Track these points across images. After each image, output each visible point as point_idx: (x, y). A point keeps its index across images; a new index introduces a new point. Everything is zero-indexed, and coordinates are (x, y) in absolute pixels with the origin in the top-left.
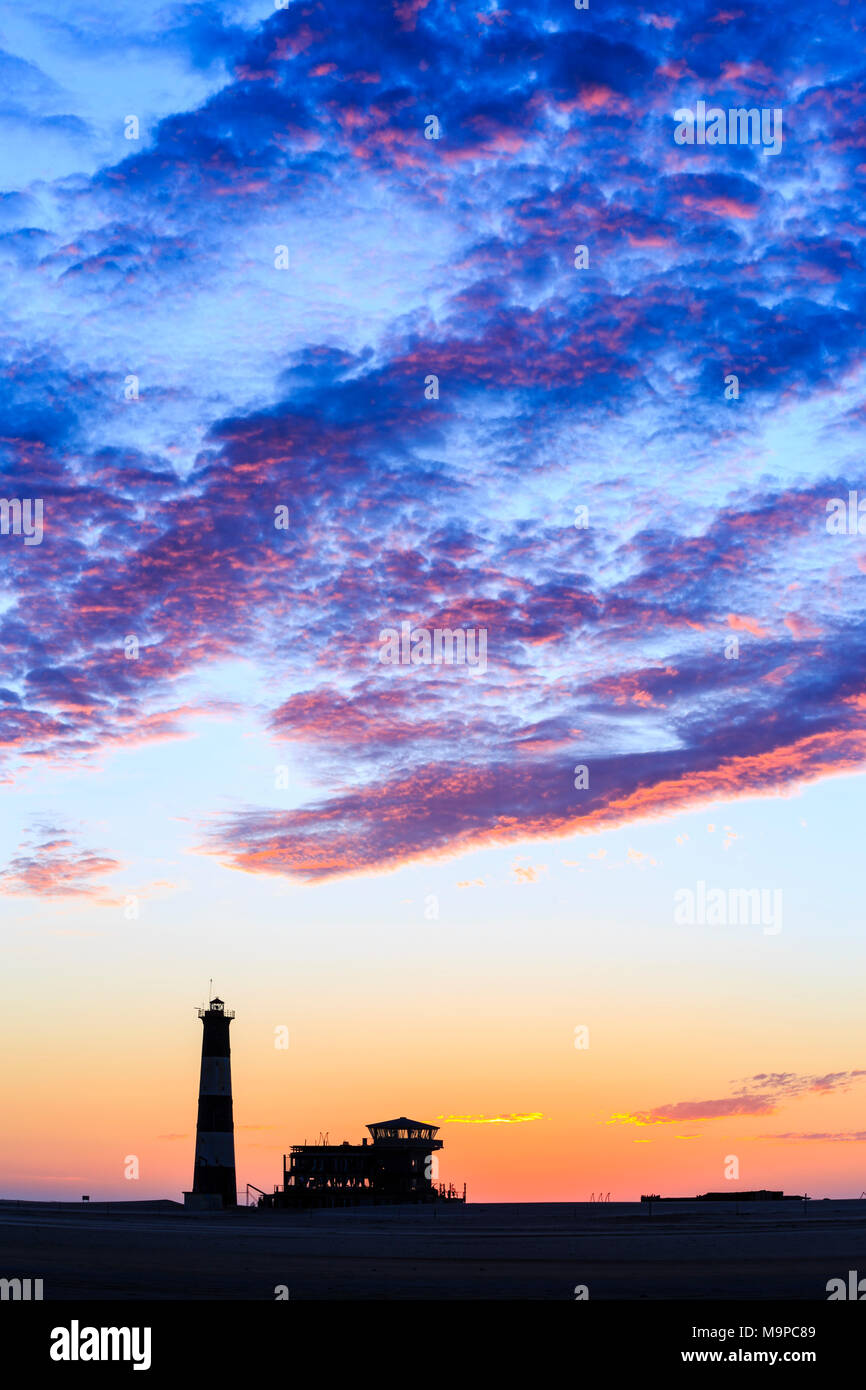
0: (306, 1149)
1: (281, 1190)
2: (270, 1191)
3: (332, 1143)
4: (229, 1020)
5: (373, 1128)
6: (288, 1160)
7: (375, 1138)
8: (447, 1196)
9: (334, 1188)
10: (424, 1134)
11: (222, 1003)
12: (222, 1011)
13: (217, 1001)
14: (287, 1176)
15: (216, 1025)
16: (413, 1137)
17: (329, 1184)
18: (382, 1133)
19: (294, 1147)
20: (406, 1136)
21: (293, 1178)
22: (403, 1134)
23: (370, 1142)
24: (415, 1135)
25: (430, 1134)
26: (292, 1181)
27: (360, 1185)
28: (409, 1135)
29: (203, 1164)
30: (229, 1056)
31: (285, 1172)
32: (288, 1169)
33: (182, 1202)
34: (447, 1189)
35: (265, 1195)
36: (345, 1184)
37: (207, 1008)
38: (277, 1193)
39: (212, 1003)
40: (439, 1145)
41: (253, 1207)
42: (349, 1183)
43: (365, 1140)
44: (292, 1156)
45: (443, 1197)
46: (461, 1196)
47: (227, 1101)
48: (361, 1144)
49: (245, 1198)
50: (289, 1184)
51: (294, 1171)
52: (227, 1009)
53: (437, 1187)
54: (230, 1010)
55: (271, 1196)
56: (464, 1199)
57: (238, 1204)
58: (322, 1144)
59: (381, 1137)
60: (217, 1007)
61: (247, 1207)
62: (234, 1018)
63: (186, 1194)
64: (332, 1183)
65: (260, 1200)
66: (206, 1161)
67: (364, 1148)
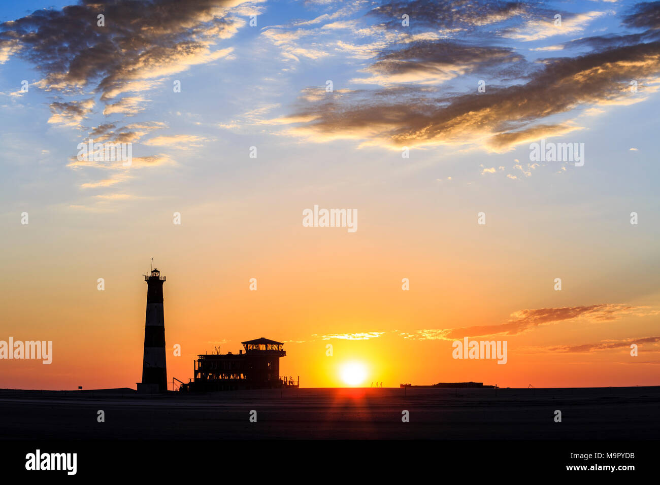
0: (207, 356)
1: (193, 381)
2: (187, 382)
3: (222, 353)
4: (162, 282)
5: (246, 344)
6: (197, 363)
7: (246, 350)
8: (288, 384)
9: (223, 380)
10: (275, 347)
11: (159, 272)
12: (158, 277)
13: (156, 271)
14: (196, 373)
15: (155, 285)
16: (268, 349)
17: (220, 377)
18: (250, 347)
19: (200, 356)
20: (264, 349)
21: (200, 374)
22: (262, 347)
23: (244, 352)
24: (270, 347)
25: (278, 347)
26: (199, 376)
27: (238, 378)
28: (266, 348)
29: (148, 366)
30: (162, 303)
31: (195, 370)
32: (197, 369)
33: (136, 389)
34: (288, 380)
35: (183, 384)
36: (229, 377)
37: (150, 275)
38: (190, 383)
39: (152, 272)
40: (283, 353)
41: (176, 392)
42: (232, 377)
43: (241, 351)
44: (199, 361)
45: (286, 384)
46: (296, 384)
47: (161, 329)
48: (239, 353)
49: (172, 386)
50: (197, 377)
51: (200, 370)
52: (162, 275)
53: (282, 379)
54: (163, 276)
55: (187, 385)
56: (298, 386)
57: (168, 390)
58: (216, 354)
59: (250, 349)
60: (155, 274)
61: (173, 391)
62: (165, 281)
63: (138, 384)
64: (222, 377)
65: (181, 387)
66: (150, 364)
67: (241, 355)
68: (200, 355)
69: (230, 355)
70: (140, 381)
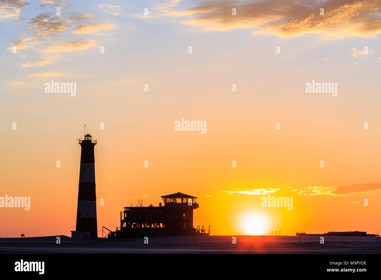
0: (131, 208)
2: (114, 230)
3: (144, 206)
4: (94, 144)
5: (165, 197)
6: (123, 214)
7: (165, 203)
8: (200, 232)
9: (145, 228)
10: (190, 200)
11: (91, 136)
12: (91, 141)
13: (88, 135)
14: (122, 222)
15: (88, 147)
16: (184, 202)
17: (143, 226)
18: (168, 200)
19: (126, 208)
20: (181, 202)
21: (125, 223)
22: (179, 201)
23: (163, 205)
24: (185, 201)
25: (192, 200)
26: (125, 225)
27: (158, 227)
28: (182, 201)
29: (81, 216)
30: (94, 163)
31: (121, 220)
32: (123, 219)
34: (201, 228)
35: (111, 232)
36: (150, 226)
37: (83, 139)
38: (117, 231)
39: (85, 136)
40: (196, 206)
41: (105, 239)
42: (152, 226)
43: (160, 204)
44: (125, 212)
45: (198, 231)
46: (207, 232)
47: (93, 185)
48: (158, 206)
49: (102, 234)
50: (123, 226)
51: (126, 220)
52: (93, 140)
53: (196, 227)
55: (114, 233)
56: (209, 233)
57: (98, 237)
58: (139, 206)
59: (168, 202)
60: (88, 138)
61: (102, 238)
62: (96, 144)
63: (72, 232)
64: (144, 225)
65: (109, 235)
66: (82, 215)
67: (160, 208)
69: (151, 208)
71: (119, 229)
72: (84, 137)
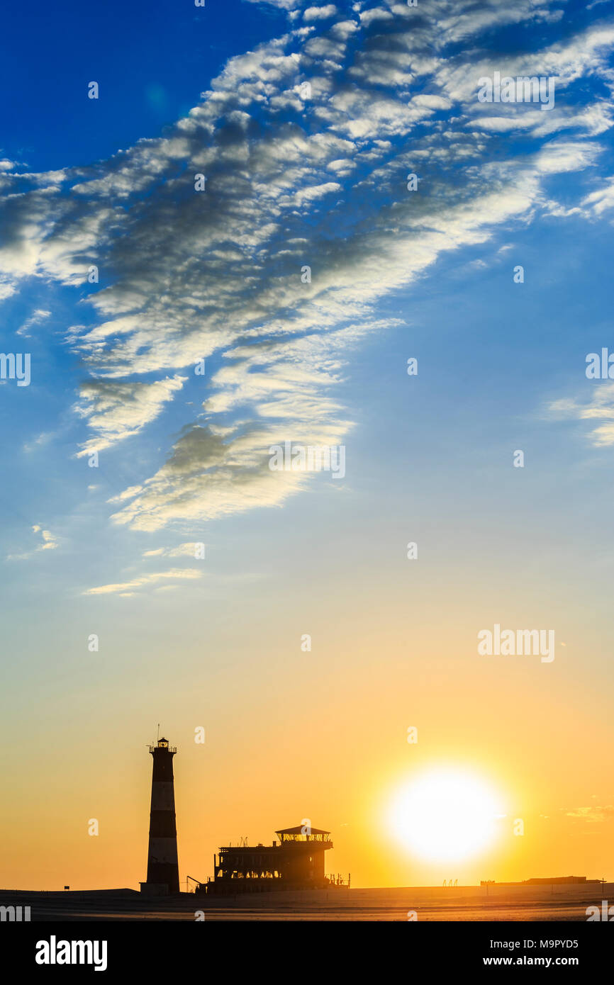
0: (230, 849)
2: (205, 882)
3: (250, 845)
4: (172, 754)
5: (282, 832)
6: (218, 858)
7: (282, 841)
8: (336, 883)
9: (252, 878)
10: (319, 837)
11: (167, 741)
12: (167, 748)
13: (163, 740)
14: (217, 870)
15: (163, 759)
16: (310, 839)
17: (248, 875)
18: (287, 837)
20: (305, 840)
21: (221, 871)
22: (302, 838)
23: (279, 844)
24: (312, 837)
25: (323, 837)
26: (221, 874)
27: (272, 876)
28: (308, 838)
29: (154, 861)
30: (173, 781)
31: (215, 867)
32: (218, 865)
33: (139, 889)
34: (336, 878)
35: (200, 884)
36: (260, 876)
37: (156, 745)
38: (209, 882)
39: (159, 741)
40: (329, 845)
41: (191, 894)
42: (263, 875)
43: (275, 843)
44: (220, 855)
45: (333, 883)
46: (346, 883)
47: (172, 815)
48: (272, 846)
49: (186, 886)
50: (218, 876)
51: (222, 866)
52: (171, 746)
53: (329, 877)
54: (173, 747)
55: (205, 885)
56: (349, 886)
57: (181, 891)
58: (242, 846)
59: (286, 840)
60: (163, 745)
61: (187, 893)
62: (176, 753)
63: (142, 884)
64: (250, 875)
65: (197, 888)
66: (156, 859)
67: (274, 848)
68: (221, 848)
69: (260, 848)
70: (145, 880)
71: (212, 880)
72: (157, 743)
